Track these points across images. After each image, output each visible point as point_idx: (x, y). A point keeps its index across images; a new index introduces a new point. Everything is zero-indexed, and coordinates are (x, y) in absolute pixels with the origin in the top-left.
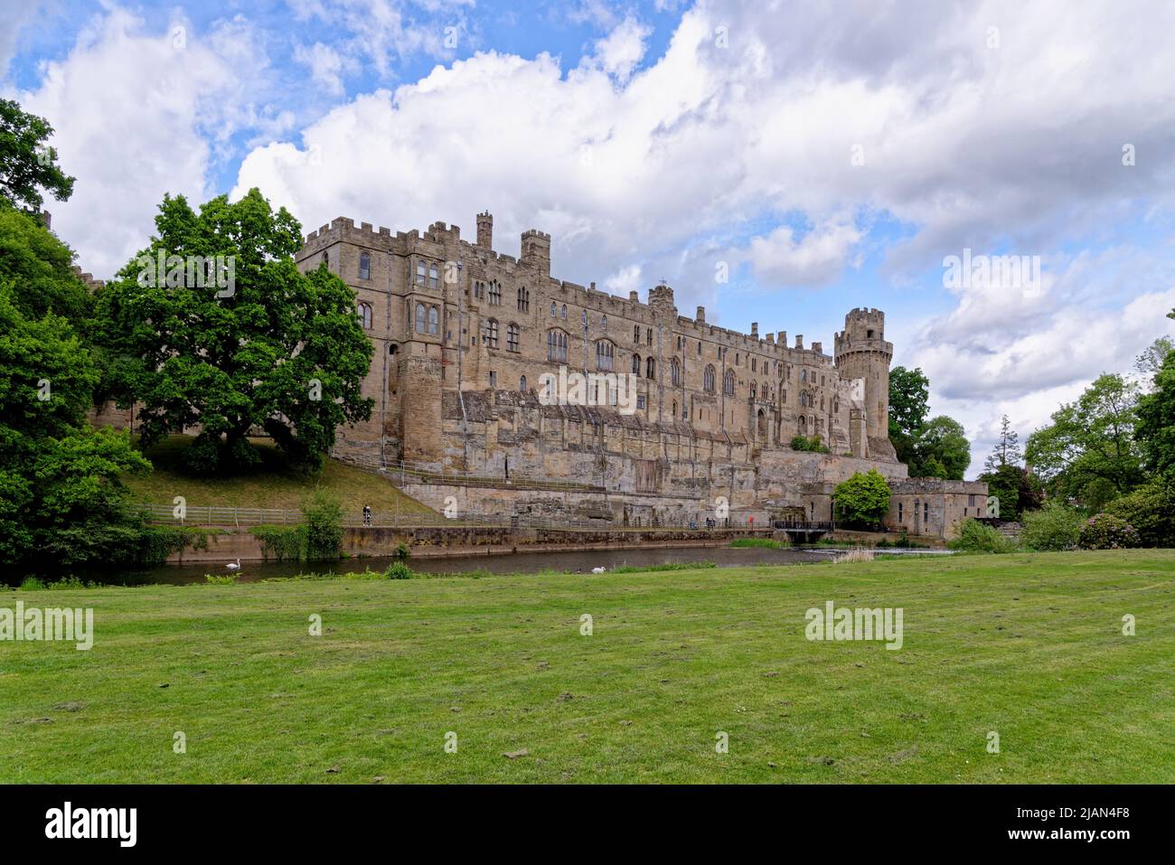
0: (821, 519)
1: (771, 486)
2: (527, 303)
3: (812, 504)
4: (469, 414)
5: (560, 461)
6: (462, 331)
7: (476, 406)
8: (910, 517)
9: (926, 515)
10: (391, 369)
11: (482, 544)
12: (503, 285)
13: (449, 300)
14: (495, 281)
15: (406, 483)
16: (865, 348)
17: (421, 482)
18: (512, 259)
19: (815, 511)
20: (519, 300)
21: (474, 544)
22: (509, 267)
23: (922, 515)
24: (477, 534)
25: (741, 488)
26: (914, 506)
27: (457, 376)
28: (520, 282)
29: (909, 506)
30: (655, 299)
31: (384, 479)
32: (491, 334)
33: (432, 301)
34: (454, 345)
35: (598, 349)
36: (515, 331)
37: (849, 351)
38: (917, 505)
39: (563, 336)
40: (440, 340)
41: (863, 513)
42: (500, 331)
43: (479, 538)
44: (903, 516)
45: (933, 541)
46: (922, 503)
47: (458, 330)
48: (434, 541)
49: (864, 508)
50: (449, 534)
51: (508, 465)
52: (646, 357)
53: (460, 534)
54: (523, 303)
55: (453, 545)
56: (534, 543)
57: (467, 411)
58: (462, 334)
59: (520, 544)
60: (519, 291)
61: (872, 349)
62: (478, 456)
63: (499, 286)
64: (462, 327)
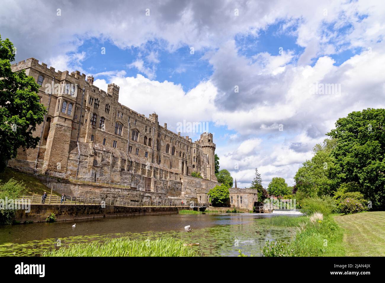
0: (204, 202)
1: (187, 190)
2: (109, 110)
3: (200, 197)
4: (81, 151)
5: (117, 176)
6: (82, 116)
7: (84, 148)
8: (236, 201)
9: (241, 200)
10: (46, 128)
11: (92, 213)
12: (100, 101)
13: (78, 102)
14: (97, 99)
15: (49, 182)
16: (208, 145)
17: (57, 181)
18: (105, 93)
19: (201, 199)
20: (106, 109)
21: (88, 214)
22: (103, 95)
23: (240, 201)
24: (90, 208)
25: (177, 190)
26: (237, 197)
27: (77, 135)
28: (106, 102)
29: (235, 198)
30: (152, 118)
31: (37, 179)
32: (93, 119)
33: (70, 101)
34: (77, 121)
35: (133, 133)
36: (103, 120)
37: (203, 146)
38: (238, 197)
39: (121, 125)
40: (72, 118)
41: (221, 200)
42: (97, 119)
43: (90, 210)
44: (233, 201)
45: (245, 210)
46: (239, 196)
47: (80, 115)
48: (69, 212)
49: (221, 198)
50: (77, 208)
51: (96, 176)
52: (149, 138)
53: (82, 208)
54: (107, 110)
55: (79, 214)
56: (112, 213)
57: (80, 150)
58: (81, 117)
59: (107, 213)
60: (106, 105)
61: (210, 146)
62: (83, 171)
63: (99, 101)
64: (82, 115)
